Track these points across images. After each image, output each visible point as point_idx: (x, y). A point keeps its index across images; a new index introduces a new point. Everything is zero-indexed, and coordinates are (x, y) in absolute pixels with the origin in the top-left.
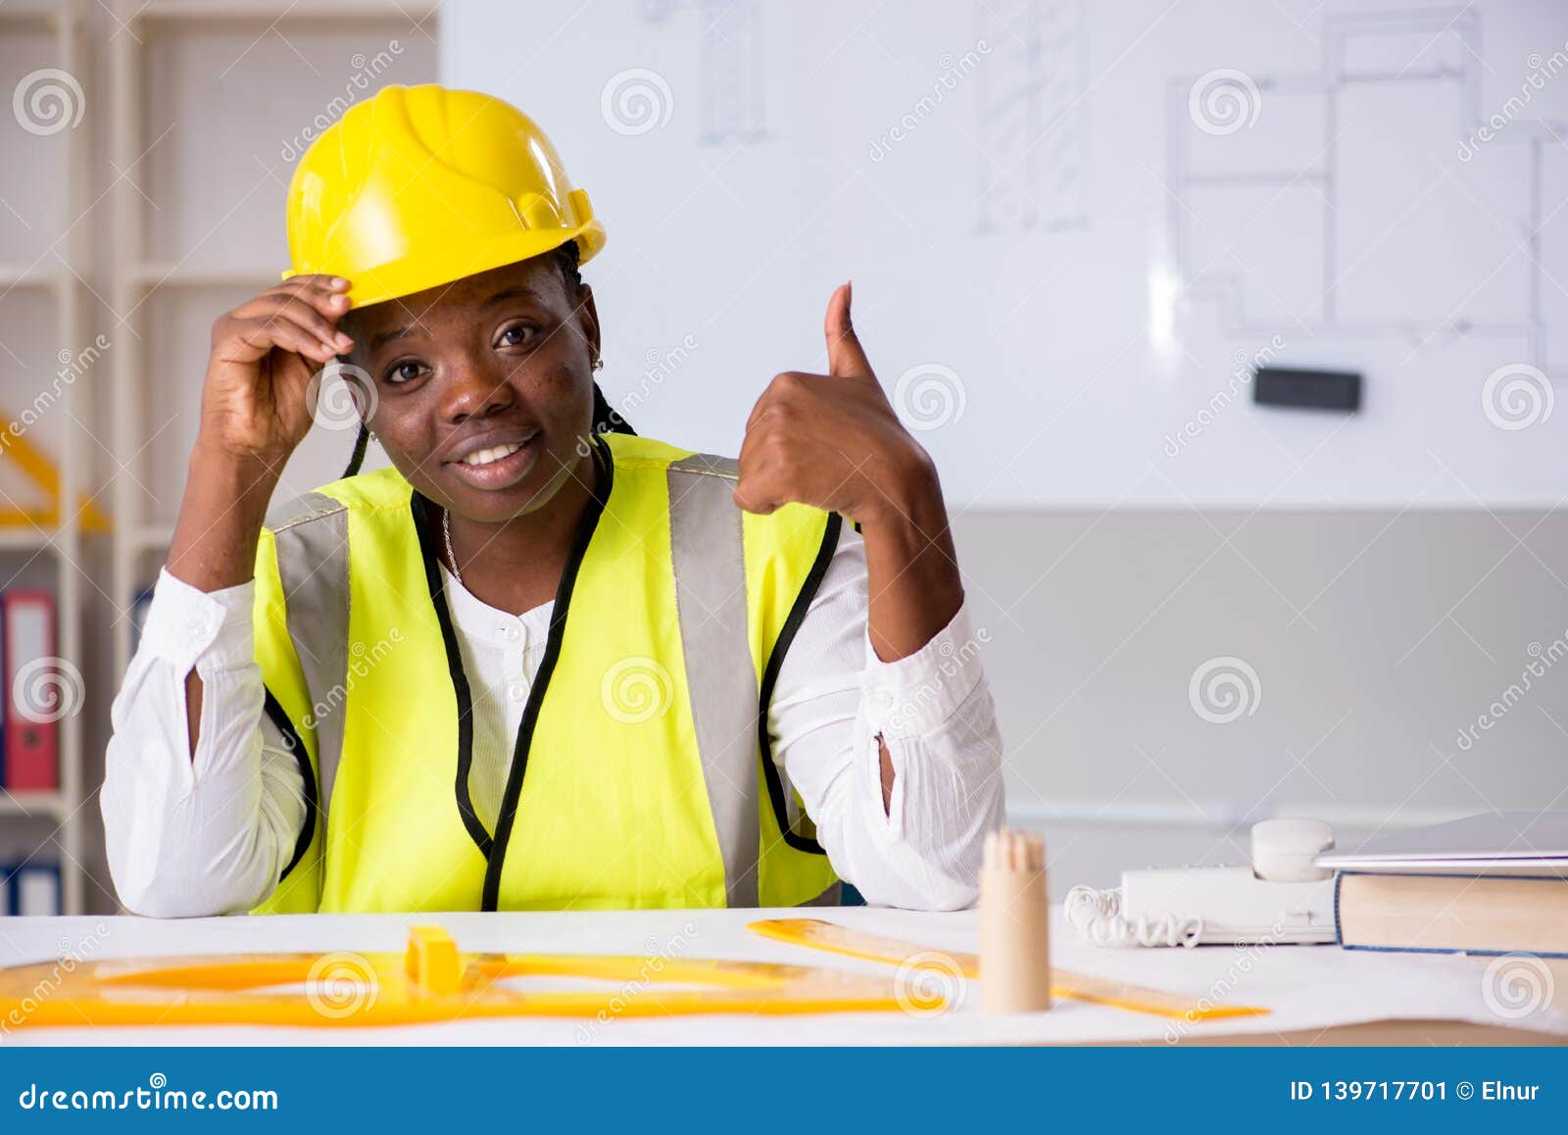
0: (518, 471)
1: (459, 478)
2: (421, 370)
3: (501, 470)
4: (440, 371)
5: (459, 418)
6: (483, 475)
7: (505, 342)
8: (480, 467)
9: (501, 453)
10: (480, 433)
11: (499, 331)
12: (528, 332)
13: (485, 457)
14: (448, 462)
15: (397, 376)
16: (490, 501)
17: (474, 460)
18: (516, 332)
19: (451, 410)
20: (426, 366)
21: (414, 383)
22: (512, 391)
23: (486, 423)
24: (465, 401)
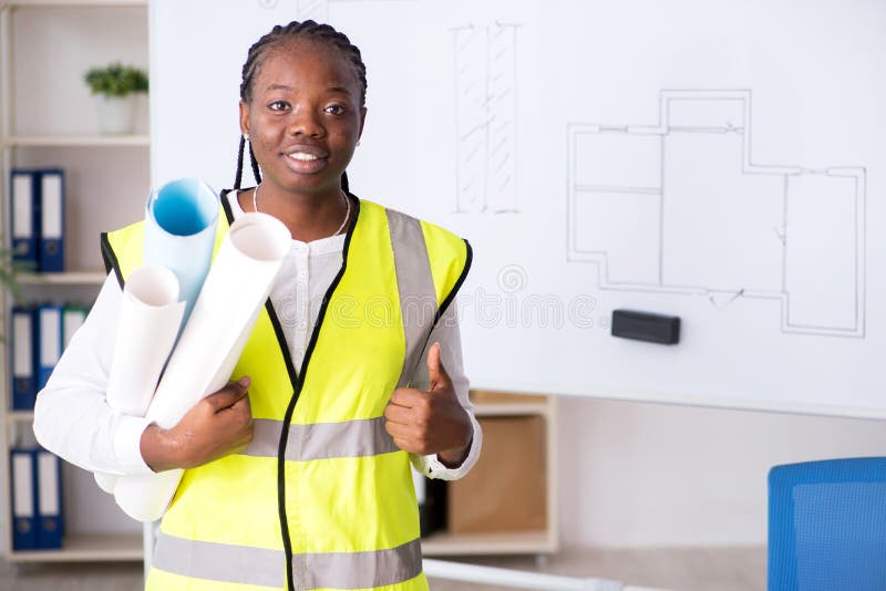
0: (315, 168)
2: (287, 107)
3: (307, 167)
4: (295, 111)
6: (296, 166)
7: (329, 110)
8: (296, 160)
9: (309, 157)
10: (305, 144)
11: (329, 105)
12: (340, 111)
13: (301, 156)
14: (281, 154)
15: (275, 107)
16: (294, 178)
17: (295, 156)
18: (335, 108)
20: (289, 105)
21: (282, 112)
22: (324, 132)
23: (309, 141)
24: (303, 128)
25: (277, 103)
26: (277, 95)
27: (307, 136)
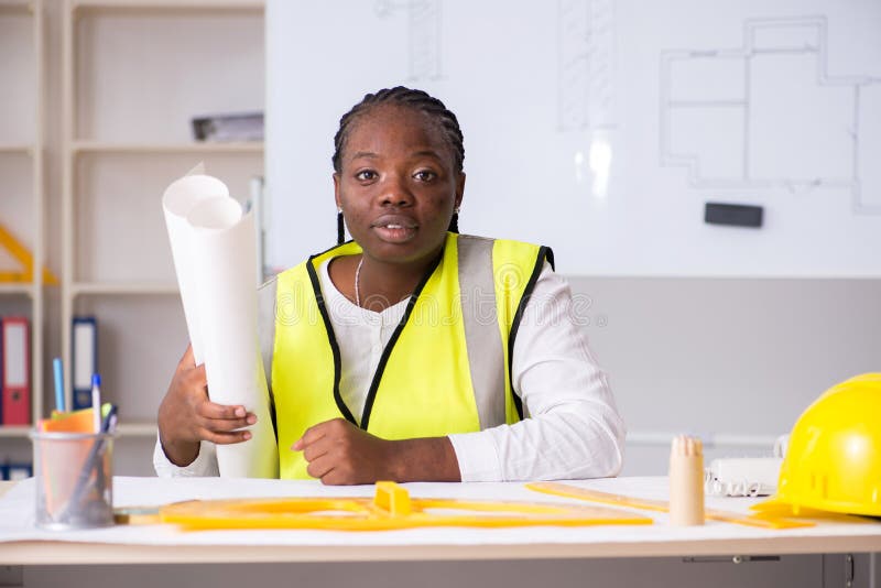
0: (404, 237)
1: (375, 233)
2: (374, 176)
3: (396, 235)
4: (383, 179)
5: (386, 202)
6: (385, 234)
7: (418, 177)
10: (393, 214)
11: (418, 171)
12: (430, 176)
13: (390, 226)
14: (373, 226)
15: (362, 176)
18: (425, 174)
19: (383, 198)
20: (377, 174)
21: (369, 181)
22: (413, 199)
23: (397, 210)
24: (391, 196)
25: (365, 172)
26: (365, 164)
27: (394, 205)
